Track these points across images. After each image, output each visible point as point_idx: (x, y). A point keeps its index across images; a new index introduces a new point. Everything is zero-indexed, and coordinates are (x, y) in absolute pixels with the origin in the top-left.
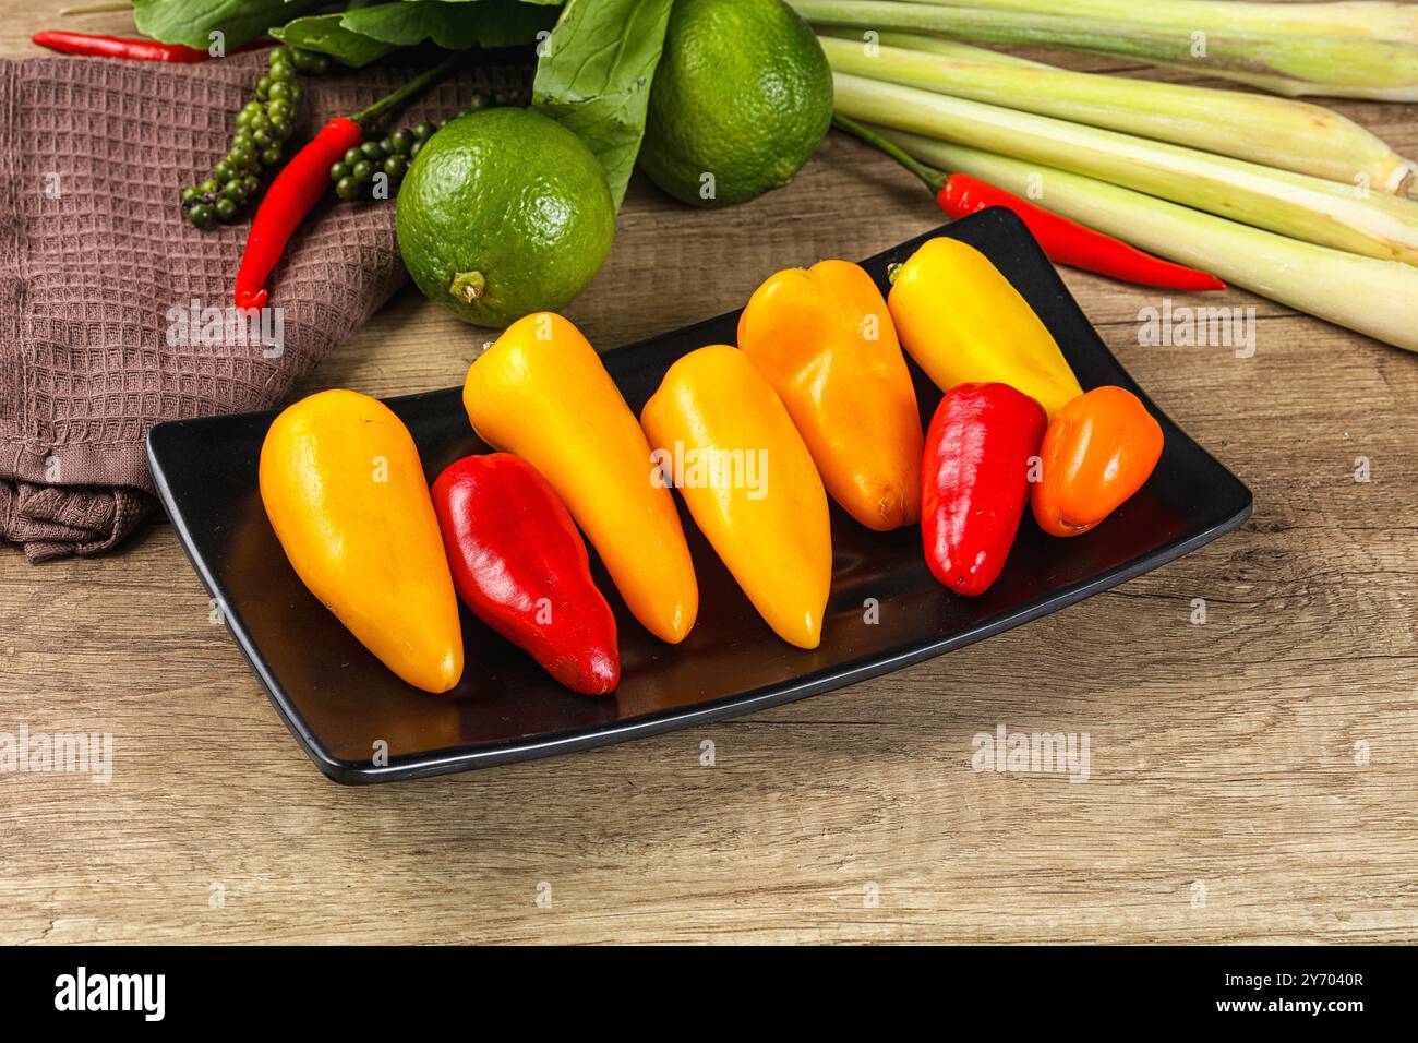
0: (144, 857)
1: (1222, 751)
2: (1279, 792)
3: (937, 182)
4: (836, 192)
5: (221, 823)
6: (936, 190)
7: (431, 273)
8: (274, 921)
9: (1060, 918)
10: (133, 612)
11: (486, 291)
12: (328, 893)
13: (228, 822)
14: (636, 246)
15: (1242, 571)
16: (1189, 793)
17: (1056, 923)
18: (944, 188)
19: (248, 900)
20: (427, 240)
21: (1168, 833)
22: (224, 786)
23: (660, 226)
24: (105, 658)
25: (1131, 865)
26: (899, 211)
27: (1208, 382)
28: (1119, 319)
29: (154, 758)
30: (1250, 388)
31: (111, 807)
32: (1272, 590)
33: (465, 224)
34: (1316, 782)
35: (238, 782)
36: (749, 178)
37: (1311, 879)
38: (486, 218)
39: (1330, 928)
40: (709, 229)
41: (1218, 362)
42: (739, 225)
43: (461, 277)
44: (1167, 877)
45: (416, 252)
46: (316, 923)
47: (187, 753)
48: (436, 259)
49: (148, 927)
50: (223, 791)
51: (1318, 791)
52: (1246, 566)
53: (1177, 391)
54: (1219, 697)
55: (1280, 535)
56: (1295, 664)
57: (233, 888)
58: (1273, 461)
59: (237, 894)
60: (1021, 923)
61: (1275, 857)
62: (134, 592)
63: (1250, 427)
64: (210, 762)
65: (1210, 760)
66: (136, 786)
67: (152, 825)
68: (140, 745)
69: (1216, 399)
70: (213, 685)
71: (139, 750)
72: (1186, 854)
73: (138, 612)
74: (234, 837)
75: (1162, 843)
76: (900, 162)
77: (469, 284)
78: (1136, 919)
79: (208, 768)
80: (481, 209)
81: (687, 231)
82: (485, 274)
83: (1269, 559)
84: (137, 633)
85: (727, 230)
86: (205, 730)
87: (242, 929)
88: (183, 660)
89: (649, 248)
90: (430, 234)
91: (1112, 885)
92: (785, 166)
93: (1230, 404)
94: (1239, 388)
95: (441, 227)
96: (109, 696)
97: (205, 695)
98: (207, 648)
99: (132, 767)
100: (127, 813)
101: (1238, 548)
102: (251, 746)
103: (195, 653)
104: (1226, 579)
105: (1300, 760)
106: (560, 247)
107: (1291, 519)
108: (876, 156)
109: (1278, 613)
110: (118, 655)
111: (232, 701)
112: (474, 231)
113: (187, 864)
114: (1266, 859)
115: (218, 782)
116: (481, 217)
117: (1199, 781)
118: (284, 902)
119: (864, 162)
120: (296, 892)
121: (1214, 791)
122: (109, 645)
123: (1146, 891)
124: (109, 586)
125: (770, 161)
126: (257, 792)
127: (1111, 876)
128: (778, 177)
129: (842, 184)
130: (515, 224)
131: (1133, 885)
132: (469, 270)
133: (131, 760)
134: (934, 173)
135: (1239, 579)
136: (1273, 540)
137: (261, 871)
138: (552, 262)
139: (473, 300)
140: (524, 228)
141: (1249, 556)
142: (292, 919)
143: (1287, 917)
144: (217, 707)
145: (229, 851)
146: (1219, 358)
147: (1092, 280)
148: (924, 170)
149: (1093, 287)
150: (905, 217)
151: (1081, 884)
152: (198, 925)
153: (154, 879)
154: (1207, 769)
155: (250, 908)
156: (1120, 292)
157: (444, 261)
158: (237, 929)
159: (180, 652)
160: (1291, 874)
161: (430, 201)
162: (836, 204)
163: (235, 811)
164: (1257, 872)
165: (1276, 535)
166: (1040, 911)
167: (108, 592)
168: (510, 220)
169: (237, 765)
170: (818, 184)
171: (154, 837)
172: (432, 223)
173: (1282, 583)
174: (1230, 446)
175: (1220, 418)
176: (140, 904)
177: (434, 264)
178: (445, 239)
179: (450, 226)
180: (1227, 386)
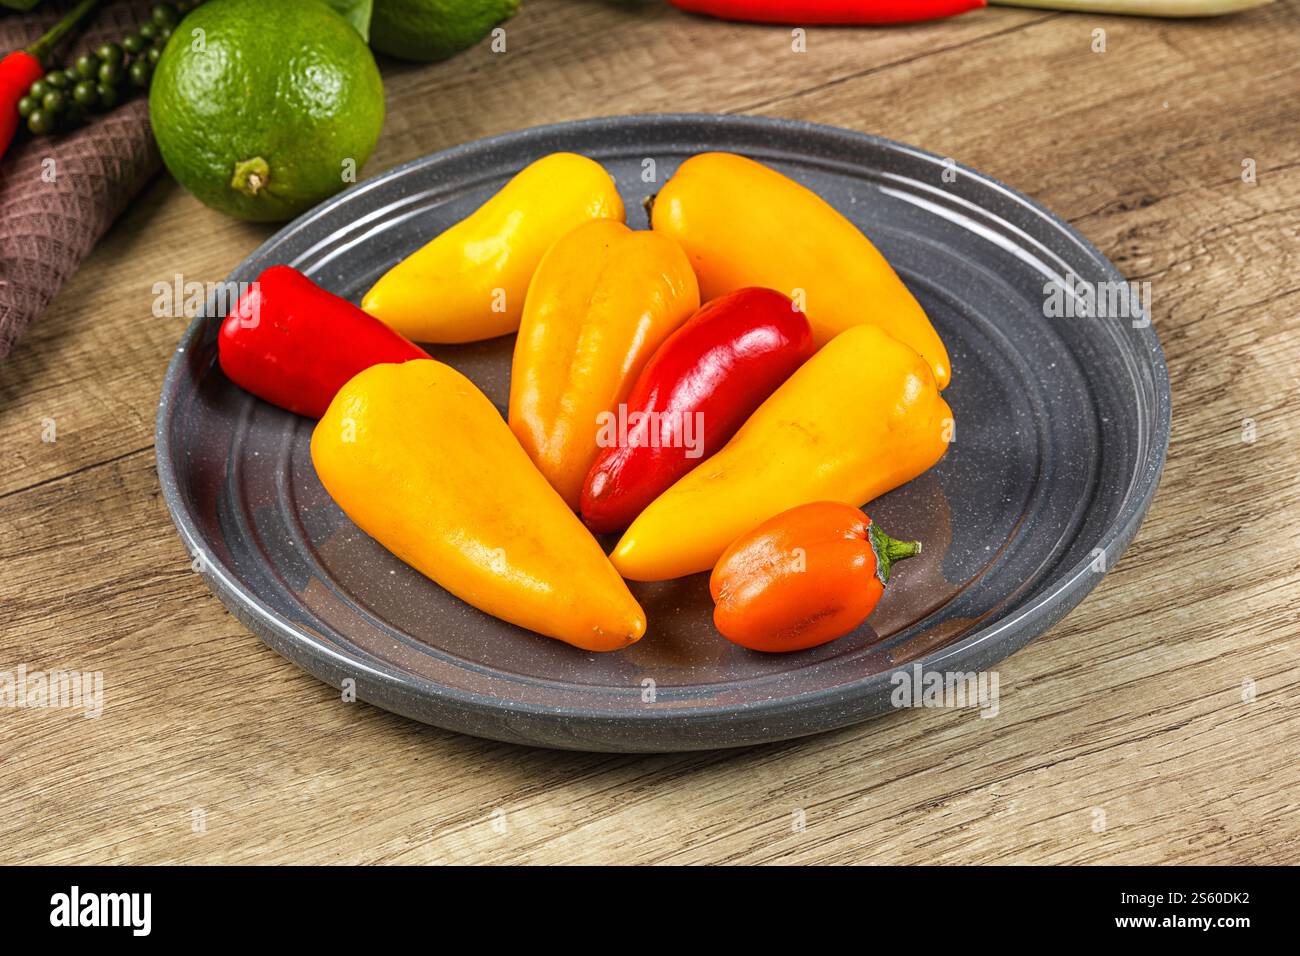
0: (191, 791)
1: (1203, 407)
2: (1277, 428)
5: (252, 739)
7: (208, 171)
8: (357, 811)
9: (1132, 594)
11: (270, 178)
12: (399, 771)
13: (260, 736)
15: (1135, 248)
16: (1192, 452)
17: (1131, 599)
19: (320, 800)
20: (196, 136)
21: (1193, 492)
22: (238, 704)
25: (1173, 530)
27: (1010, 93)
29: (151, 699)
30: (1052, 88)
31: (131, 755)
32: (1171, 257)
33: (237, 109)
35: (249, 697)
38: (257, 99)
43: (242, 168)
44: (1213, 530)
45: (186, 152)
46: (401, 802)
47: (181, 685)
48: (210, 155)
49: (231, 853)
50: (237, 710)
52: (1135, 242)
54: (1174, 362)
55: (1153, 208)
56: (1230, 315)
57: (299, 793)
58: (1110, 146)
59: (306, 798)
60: (1096, 608)
63: (1070, 123)
64: (210, 687)
65: (1197, 418)
66: (146, 729)
67: (182, 761)
68: (128, 691)
69: (1025, 106)
70: (173, 617)
71: (131, 696)
72: (1219, 506)
74: (274, 748)
75: (1191, 502)
77: (252, 173)
78: (1204, 574)
79: (211, 694)
80: (251, 91)
82: (267, 159)
83: (1154, 231)
85: (464, 78)
86: (189, 660)
87: (329, 827)
88: (130, 603)
90: (199, 128)
91: (1165, 552)
93: (1041, 107)
94: (1041, 91)
95: (211, 118)
96: (70, 656)
97: (170, 628)
98: (149, 586)
99: (132, 714)
100: (150, 756)
101: (1119, 229)
102: (244, 661)
103: (139, 593)
104: (1123, 259)
105: (1281, 396)
106: (340, 115)
107: (1155, 191)
109: (1188, 275)
110: (58, 616)
111: (201, 626)
112: (247, 116)
113: (239, 785)
115: (229, 703)
116: (252, 99)
117: (1196, 439)
118: (357, 792)
120: (365, 780)
121: (1215, 445)
122: (45, 610)
123: (1199, 548)
124: (14, 556)
126: (273, 701)
127: (1159, 544)
130: (290, 100)
131: (1185, 546)
132: (249, 157)
133: (127, 707)
135: (1136, 256)
136: (1148, 214)
137: (318, 771)
139: (258, 190)
140: (299, 102)
141: (1133, 233)
142: (375, 805)
144: (189, 636)
145: (275, 762)
146: (1009, 70)
151: (1134, 559)
154: (1197, 428)
155: (327, 806)
157: (219, 154)
158: (324, 829)
159: (121, 597)
161: (192, 94)
163: (261, 725)
165: (1148, 209)
166: (1109, 593)
168: (283, 96)
169: (239, 682)
171: (191, 770)
172: (200, 117)
173: (1177, 248)
174: (1061, 144)
175: (1038, 121)
177: (210, 161)
178: (217, 131)
179: (221, 116)
180: (1028, 92)
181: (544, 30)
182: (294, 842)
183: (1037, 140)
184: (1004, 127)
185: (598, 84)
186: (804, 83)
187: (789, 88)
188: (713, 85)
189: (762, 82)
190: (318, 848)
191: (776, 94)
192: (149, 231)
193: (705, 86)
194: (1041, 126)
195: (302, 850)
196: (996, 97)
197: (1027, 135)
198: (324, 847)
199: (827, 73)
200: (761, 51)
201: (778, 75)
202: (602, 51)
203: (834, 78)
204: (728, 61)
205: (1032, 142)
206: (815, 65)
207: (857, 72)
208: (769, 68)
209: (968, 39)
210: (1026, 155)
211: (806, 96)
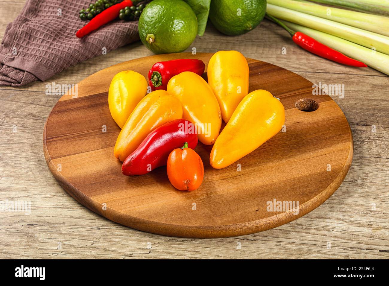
0: (30, 166)
2: (344, 186)
3: (293, 34)
4: (267, 36)
6: (292, 36)
7: (142, 35)
10: (45, 112)
14: (207, 43)
18: (294, 35)
24: (35, 121)
26: (283, 42)
27: (356, 89)
28: (336, 72)
30: (368, 92)
31: (26, 154)
32: (357, 139)
34: (355, 185)
36: (239, 26)
37: (346, 207)
39: (347, 219)
40: (229, 41)
41: (361, 85)
42: (237, 41)
43: (149, 35)
45: (140, 29)
49: (26, 182)
51: (355, 187)
53: (347, 91)
55: (365, 127)
56: (359, 157)
58: (368, 110)
61: (337, 201)
62: (47, 107)
63: (364, 101)
66: (33, 150)
67: (34, 159)
68: (37, 141)
69: (357, 93)
71: (37, 142)
73: (47, 112)
76: (287, 30)
77: (150, 37)
81: (222, 41)
83: (359, 132)
84: (45, 117)
85: (234, 42)
89: (211, 44)
90: (143, 23)
92: (250, 24)
93: (361, 95)
94: (365, 91)
95: (146, 22)
96: (33, 130)
99: (34, 146)
100: (29, 156)
105: (352, 179)
107: (369, 123)
108: (280, 28)
109: (358, 145)
110: (38, 121)
113: (41, 169)
114: (335, 201)
119: (277, 30)
122: (37, 118)
124: (41, 105)
125: (245, 22)
128: (247, 27)
129: (269, 34)
132: (151, 34)
133: (34, 144)
134: (292, 31)
136: (362, 128)
138: (174, 35)
141: (354, 131)
143: (336, 215)
146: (361, 84)
147: (331, 63)
148: (290, 30)
149: (331, 64)
150: (284, 43)
152: (39, 183)
153: (31, 171)
156: (339, 66)
157: (145, 31)
160: (340, 205)
162: (266, 38)
164: (331, 204)
165: (363, 127)
167: (40, 107)
170: (262, 34)
171: (34, 162)
172: (144, 20)
173: (361, 138)
174: (357, 105)
175: (357, 98)
176: (26, 176)
180: (361, 91)
181: (262, 38)
184: (348, 96)
185: (263, 53)
186: (310, 70)
187: (305, 70)
188: (288, 63)
189: (300, 66)
190: (44, 188)
191: (301, 70)
192: (133, 50)
193: (287, 62)
194: (356, 99)
195: (41, 187)
196: (352, 89)
197: (351, 100)
198: (45, 188)
199: (318, 70)
200: (307, 59)
201: (306, 66)
202: (270, 47)
203: (318, 71)
204: (297, 59)
205: (350, 102)
206: (316, 67)
207: (325, 72)
208: (305, 64)
209: (358, 74)
210: (346, 104)
211: (307, 73)
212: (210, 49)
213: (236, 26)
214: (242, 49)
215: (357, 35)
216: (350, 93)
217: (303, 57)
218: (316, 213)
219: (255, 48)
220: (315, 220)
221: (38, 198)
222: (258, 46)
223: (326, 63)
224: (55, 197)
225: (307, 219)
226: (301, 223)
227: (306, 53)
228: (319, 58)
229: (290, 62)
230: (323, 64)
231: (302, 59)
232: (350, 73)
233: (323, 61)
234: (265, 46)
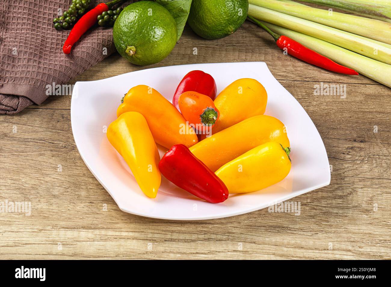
0: (11, 196)
1: (334, 199)
2: (348, 212)
3: (277, 37)
4: (248, 39)
5: (35, 189)
6: (277, 40)
7: (121, 46)
8: (45, 216)
9: (276, 239)
11: (136, 52)
12: (62, 210)
13: (37, 189)
14: (185, 48)
15: (349, 152)
16: (321, 210)
17: (275, 240)
18: (279, 39)
19: (39, 210)
20: (120, 36)
21: (313, 220)
22: (38, 179)
23: (194, 43)
24: (10, 142)
25: (300, 227)
26: (265, 46)
27: (349, 100)
28: (326, 81)
29: (19, 170)
30: (361, 103)
31: (4, 182)
32: (357, 158)
33: (132, 32)
34: (360, 210)
35: (42, 179)
36: (220, 30)
37: (353, 236)
38: (137, 31)
39: (356, 250)
40: (208, 46)
41: (353, 95)
42: (217, 45)
43: (129, 47)
44: (310, 231)
45: (117, 40)
46: (58, 218)
47: (28, 169)
48: (122, 42)
50: (37, 181)
51: (360, 213)
52: (351, 150)
53: (339, 102)
54: (335, 185)
55: (362, 143)
56: (360, 179)
57: (35, 206)
58: (364, 123)
59: (36, 208)
60: (264, 239)
61: (344, 229)
62: (21, 126)
63: (359, 113)
64: (35, 173)
65: (330, 201)
66: (12, 177)
67: (15, 187)
68: (15, 166)
69: (350, 105)
70: (40, 153)
72: (317, 226)
73: (22, 131)
74: (38, 193)
75: (311, 222)
76: (268, 32)
78: (299, 242)
79: (34, 174)
80: (136, 28)
82: (136, 47)
83: (358, 149)
84: (20, 137)
85: (213, 46)
86: (35, 164)
87: (36, 217)
88: (32, 145)
89: (189, 49)
90: (121, 34)
91: (293, 232)
92: (231, 28)
93: (354, 106)
94: (358, 102)
95: (125, 32)
96: (9, 152)
97: (37, 155)
98: (40, 143)
99: (12, 172)
100: (8, 183)
101: (349, 146)
102: (48, 170)
103: (36, 144)
104: (344, 154)
105: (356, 204)
106: (159, 41)
107: (366, 139)
108: (261, 30)
109: (357, 164)
110: (14, 142)
111: (44, 157)
112: (134, 34)
113: (23, 199)
114: (341, 230)
115: (36, 178)
116: (136, 30)
117: (325, 207)
118: (49, 211)
119: (257, 32)
120: (53, 209)
121: (329, 210)
122: (11, 139)
123: (304, 235)
124: (14, 123)
125: (226, 26)
126: (47, 182)
127: (294, 230)
128: (229, 31)
129: (250, 37)
131: (300, 233)
132: (131, 46)
133: (12, 170)
134: (276, 34)
135: (348, 154)
136: (360, 145)
137: (44, 203)
138: (156, 46)
139: (132, 55)
140: (149, 35)
141: (352, 148)
142: (51, 216)
143: (344, 246)
144: (40, 158)
145: (36, 197)
146: (354, 94)
147: (319, 69)
148: (273, 34)
149: (320, 71)
150: (267, 47)
151: (284, 231)
154: (328, 204)
155: (39, 212)
156: (327, 73)
157: (124, 42)
158: (34, 217)
159: (31, 143)
160: (348, 234)
161: (122, 25)
162: (247, 42)
163: (39, 186)
164: (337, 233)
165: (361, 143)
166: (271, 237)
168: (145, 32)
169: (43, 174)
170: (243, 36)
171: (15, 191)
172: (122, 31)
173: (360, 156)
174: (352, 118)
175: (351, 110)
177: (122, 43)
178: (125, 36)
179: (127, 32)
180: (354, 102)
181: (243, 41)
182: (25, 217)
183: (347, 115)
184: (341, 108)
185: (246, 60)
186: (298, 78)
187: (293, 78)
189: (287, 74)
191: (288, 79)
194: (350, 112)
195: (26, 220)
196: (345, 100)
197: (345, 113)
198: (31, 221)
199: (306, 78)
200: (294, 66)
201: (293, 74)
202: (253, 52)
203: (307, 80)
204: (283, 66)
205: (345, 115)
206: (304, 75)
207: (313, 80)
208: (292, 71)
209: (349, 82)
210: (340, 117)
211: (295, 82)
212: (189, 55)
213: (217, 31)
214: (223, 55)
215: (346, 40)
216: (343, 104)
217: (289, 63)
218: (323, 244)
219: (237, 53)
220: (323, 252)
221: (25, 233)
222: (240, 51)
223: (313, 70)
224: (43, 231)
225: (315, 251)
226: (309, 256)
227: (292, 59)
228: (305, 64)
229: (276, 69)
230: (311, 71)
231: (288, 66)
232: (341, 81)
233: (311, 67)
234: (247, 51)
